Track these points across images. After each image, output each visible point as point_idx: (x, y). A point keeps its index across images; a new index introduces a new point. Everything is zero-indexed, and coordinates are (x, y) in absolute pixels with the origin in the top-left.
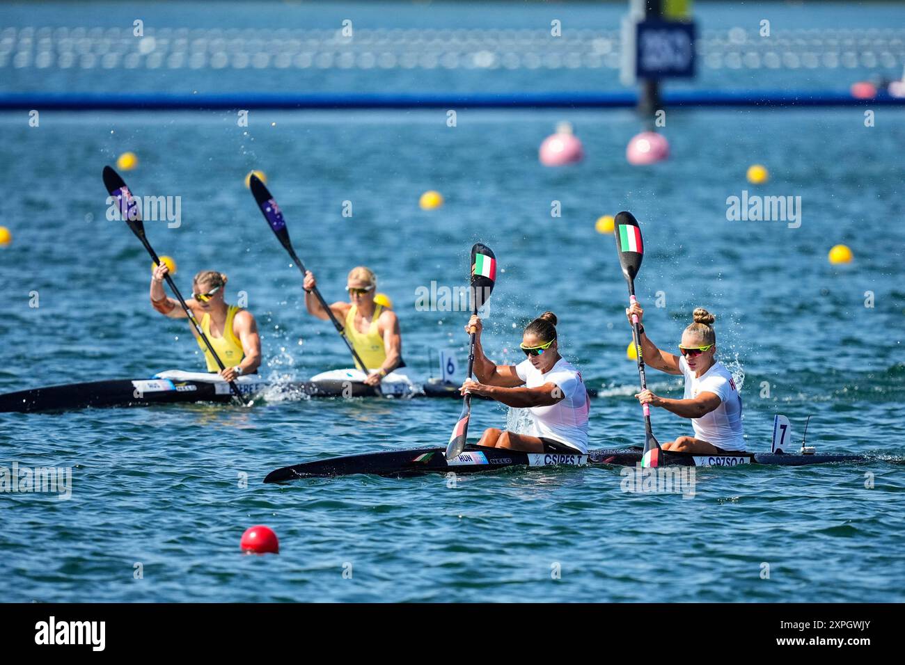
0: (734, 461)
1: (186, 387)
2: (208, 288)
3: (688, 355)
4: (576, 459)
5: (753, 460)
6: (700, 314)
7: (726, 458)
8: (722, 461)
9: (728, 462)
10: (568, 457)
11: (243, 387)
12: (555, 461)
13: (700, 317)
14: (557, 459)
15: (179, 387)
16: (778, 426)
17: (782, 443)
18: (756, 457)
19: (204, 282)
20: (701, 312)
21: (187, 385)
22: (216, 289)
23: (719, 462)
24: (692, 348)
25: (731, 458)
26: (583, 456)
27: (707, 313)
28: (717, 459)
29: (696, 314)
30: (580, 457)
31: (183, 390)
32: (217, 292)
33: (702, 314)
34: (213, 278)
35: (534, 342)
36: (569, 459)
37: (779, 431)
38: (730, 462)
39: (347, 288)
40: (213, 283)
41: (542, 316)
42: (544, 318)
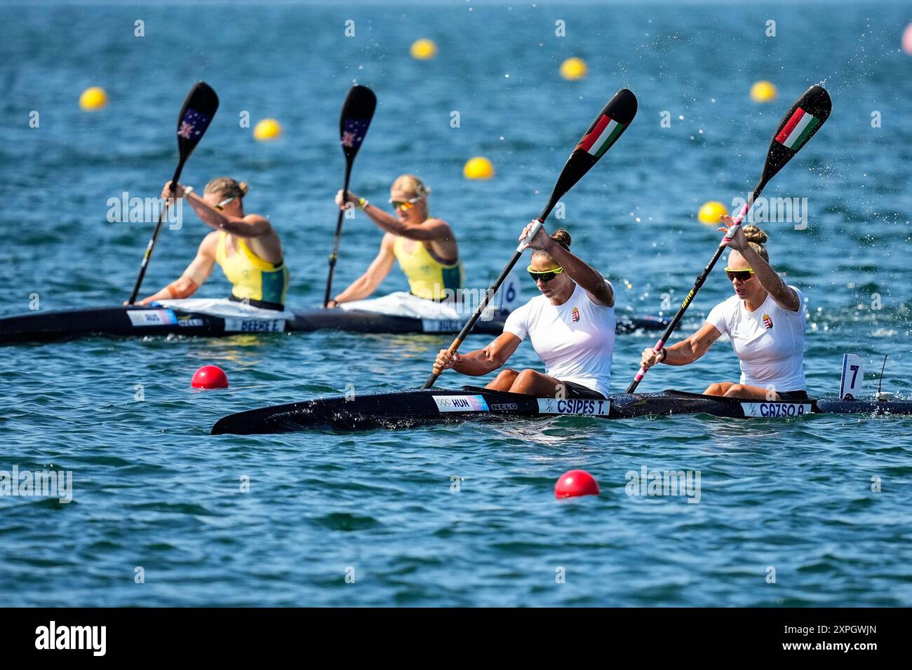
0: (792, 408)
1: (190, 322)
2: (218, 199)
3: (735, 279)
4: (596, 405)
5: (815, 408)
6: (749, 231)
7: (782, 404)
8: (777, 408)
9: (783, 409)
10: (586, 402)
11: (258, 323)
12: (571, 407)
13: (750, 234)
14: (573, 405)
15: (183, 321)
16: (848, 367)
17: (852, 387)
18: (819, 405)
19: (215, 192)
20: (751, 228)
21: (192, 318)
22: (229, 200)
23: (772, 410)
24: (740, 270)
25: (788, 405)
26: (605, 402)
27: (758, 230)
28: (771, 406)
29: (746, 232)
30: (601, 403)
31: (187, 325)
32: (230, 204)
33: (753, 231)
34: (227, 187)
35: (545, 265)
36: (587, 405)
37: (850, 373)
38: (787, 410)
39: (390, 201)
40: (225, 193)
41: (554, 235)
42: (556, 237)
